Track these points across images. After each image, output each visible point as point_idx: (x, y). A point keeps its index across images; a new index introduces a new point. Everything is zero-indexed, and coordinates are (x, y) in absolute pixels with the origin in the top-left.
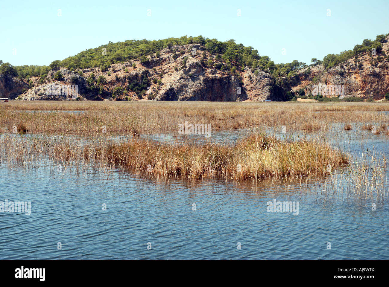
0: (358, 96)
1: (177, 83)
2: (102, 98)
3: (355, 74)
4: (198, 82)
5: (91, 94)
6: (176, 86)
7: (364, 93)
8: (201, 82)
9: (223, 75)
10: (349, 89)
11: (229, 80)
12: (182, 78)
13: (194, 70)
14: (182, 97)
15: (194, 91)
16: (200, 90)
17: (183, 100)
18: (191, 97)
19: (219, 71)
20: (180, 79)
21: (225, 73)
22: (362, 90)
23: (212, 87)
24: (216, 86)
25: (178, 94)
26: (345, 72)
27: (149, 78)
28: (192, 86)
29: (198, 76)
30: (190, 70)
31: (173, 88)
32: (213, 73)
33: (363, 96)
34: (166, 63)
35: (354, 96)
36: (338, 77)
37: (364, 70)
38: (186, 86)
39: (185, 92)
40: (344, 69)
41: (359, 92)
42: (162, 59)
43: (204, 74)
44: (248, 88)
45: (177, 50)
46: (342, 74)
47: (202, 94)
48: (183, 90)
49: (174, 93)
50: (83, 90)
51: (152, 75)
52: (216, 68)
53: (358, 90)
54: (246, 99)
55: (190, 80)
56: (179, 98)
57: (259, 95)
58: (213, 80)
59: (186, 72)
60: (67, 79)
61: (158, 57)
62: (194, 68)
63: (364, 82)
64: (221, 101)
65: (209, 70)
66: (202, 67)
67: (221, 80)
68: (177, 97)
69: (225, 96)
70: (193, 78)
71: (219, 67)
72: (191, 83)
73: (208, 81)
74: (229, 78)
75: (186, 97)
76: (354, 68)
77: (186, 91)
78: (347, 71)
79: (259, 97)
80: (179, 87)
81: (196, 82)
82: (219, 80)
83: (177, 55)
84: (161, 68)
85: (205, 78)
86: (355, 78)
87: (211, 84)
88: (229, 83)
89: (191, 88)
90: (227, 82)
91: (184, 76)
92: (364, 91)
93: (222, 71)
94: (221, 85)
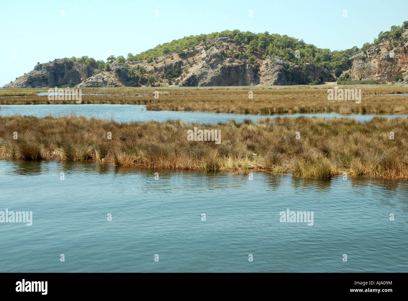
0: (376, 79)
1: (199, 71)
2: (141, 85)
3: (374, 59)
4: (216, 70)
5: (132, 82)
6: (197, 73)
7: (380, 76)
8: (219, 70)
9: (240, 63)
10: (368, 73)
11: (244, 68)
12: (203, 67)
13: (213, 60)
14: (202, 83)
15: (212, 78)
16: (217, 77)
17: (202, 85)
18: (209, 83)
19: (237, 60)
20: (202, 68)
21: (242, 62)
22: (378, 73)
23: (229, 74)
24: (233, 73)
25: (199, 80)
26: (367, 57)
27: (182, 67)
28: (211, 73)
29: (217, 64)
30: (210, 60)
31: (195, 76)
32: (231, 62)
33: (379, 78)
34: (199, 54)
35: (372, 79)
36: (361, 61)
37: (381, 55)
38: (206, 73)
39: (204, 79)
40: (367, 54)
41: (377, 75)
42: (196, 51)
43: (222, 63)
44: (263, 74)
45: (209, 43)
46: (364, 59)
47: (219, 80)
48: (203, 77)
49: (196, 79)
50: (125, 79)
51: (185, 65)
52: (235, 57)
53: (376, 73)
54: (259, 83)
55: (210, 68)
56: (200, 83)
57: (269, 80)
58: (230, 68)
59: (207, 62)
60: (113, 70)
61: (193, 50)
62: (214, 58)
63: (380, 66)
64: (237, 85)
65: (228, 59)
66: (221, 57)
67: (236, 68)
68: (197, 82)
69: (241, 81)
70: (212, 67)
71: (237, 57)
72: (211, 71)
73: (225, 69)
74: (244, 66)
75: (205, 83)
76: (373, 54)
77: (206, 78)
78: (369, 56)
79: (269, 82)
80: (200, 74)
81: (215, 70)
82: (235, 68)
83: (207, 47)
84: (193, 59)
85: (223, 66)
86: (374, 62)
87: (227, 71)
88: (245, 70)
89: (210, 75)
90: (243, 69)
91: (206, 65)
92: (380, 74)
93: (240, 60)
94: (237, 72)
